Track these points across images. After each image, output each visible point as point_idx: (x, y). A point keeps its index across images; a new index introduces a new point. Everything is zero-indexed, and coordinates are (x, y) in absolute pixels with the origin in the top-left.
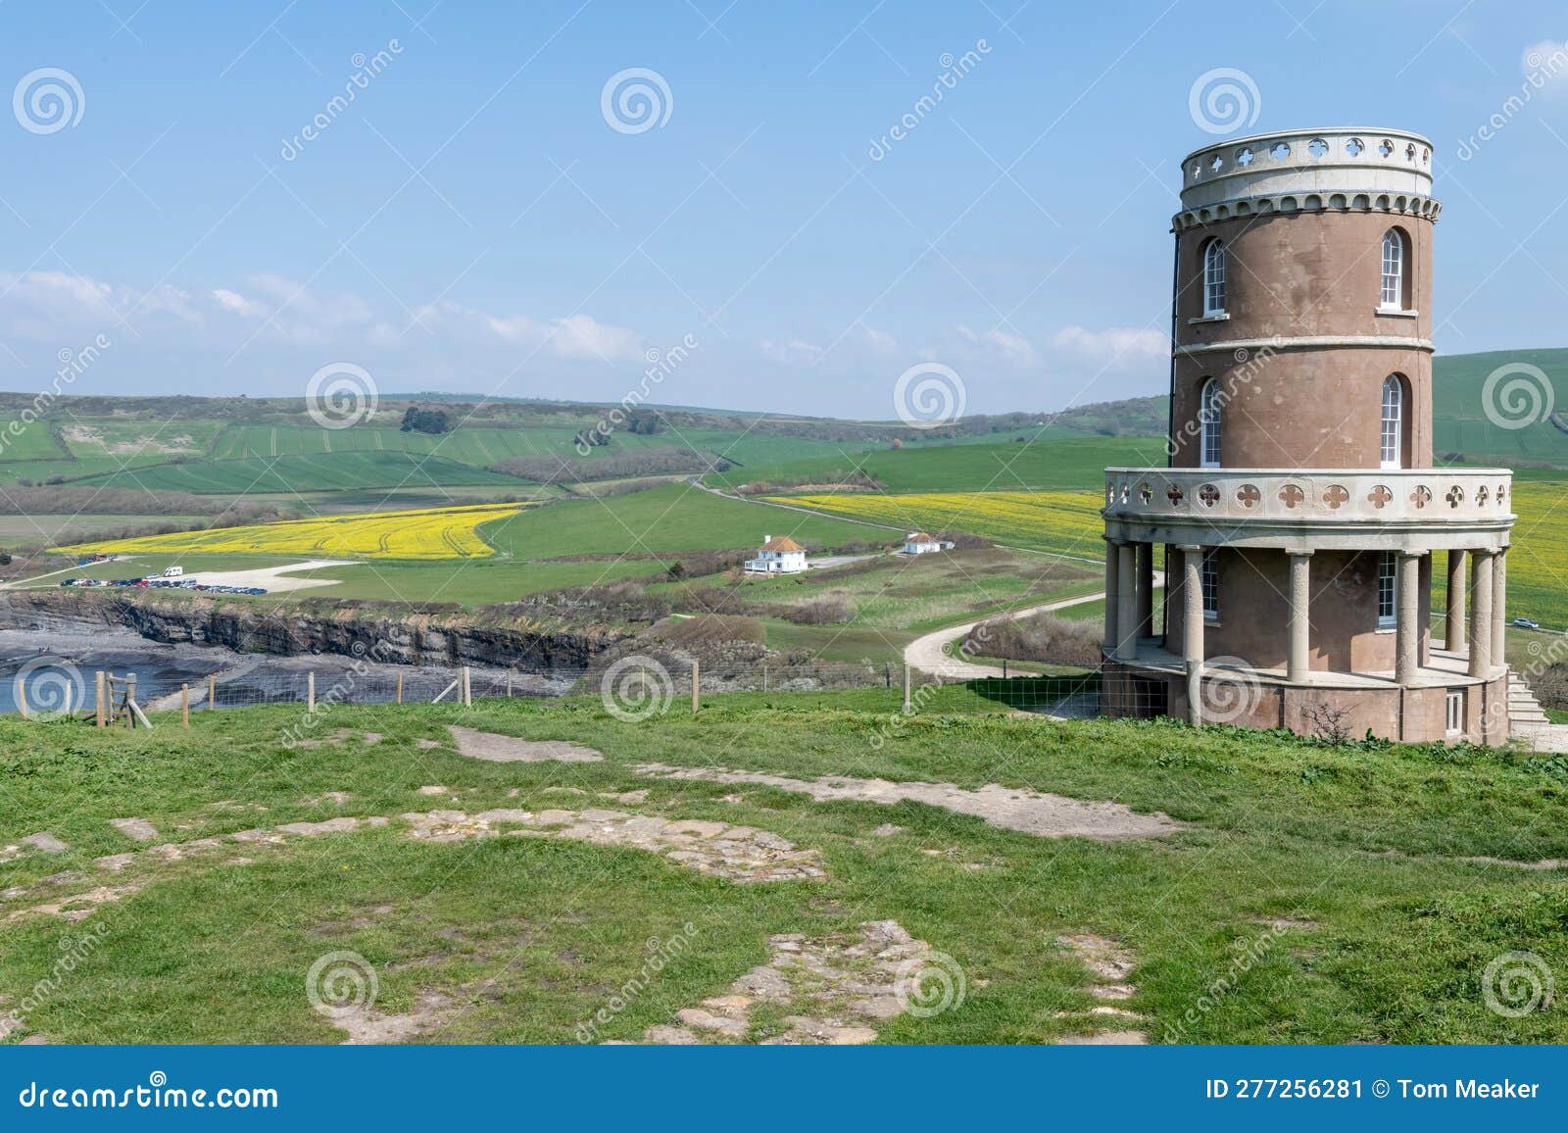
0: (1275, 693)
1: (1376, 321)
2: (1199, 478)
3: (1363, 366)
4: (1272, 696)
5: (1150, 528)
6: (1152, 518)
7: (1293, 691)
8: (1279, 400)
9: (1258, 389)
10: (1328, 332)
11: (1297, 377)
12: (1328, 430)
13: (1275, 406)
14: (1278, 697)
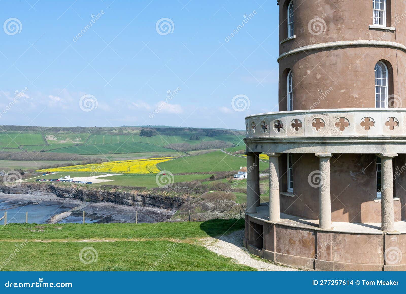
0: (313, 235)
1: (370, 32)
2: (274, 117)
3: (363, 56)
4: (311, 236)
5: (255, 145)
6: (255, 140)
7: (322, 234)
8: (319, 77)
9: (309, 72)
10: (343, 39)
11: (328, 63)
12: (345, 90)
13: (317, 79)
14: (314, 237)
